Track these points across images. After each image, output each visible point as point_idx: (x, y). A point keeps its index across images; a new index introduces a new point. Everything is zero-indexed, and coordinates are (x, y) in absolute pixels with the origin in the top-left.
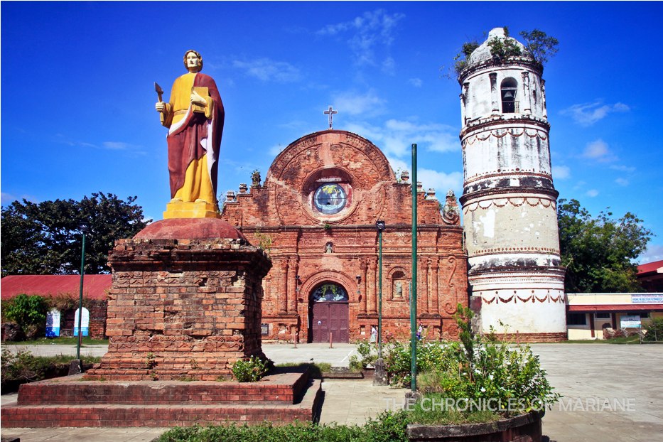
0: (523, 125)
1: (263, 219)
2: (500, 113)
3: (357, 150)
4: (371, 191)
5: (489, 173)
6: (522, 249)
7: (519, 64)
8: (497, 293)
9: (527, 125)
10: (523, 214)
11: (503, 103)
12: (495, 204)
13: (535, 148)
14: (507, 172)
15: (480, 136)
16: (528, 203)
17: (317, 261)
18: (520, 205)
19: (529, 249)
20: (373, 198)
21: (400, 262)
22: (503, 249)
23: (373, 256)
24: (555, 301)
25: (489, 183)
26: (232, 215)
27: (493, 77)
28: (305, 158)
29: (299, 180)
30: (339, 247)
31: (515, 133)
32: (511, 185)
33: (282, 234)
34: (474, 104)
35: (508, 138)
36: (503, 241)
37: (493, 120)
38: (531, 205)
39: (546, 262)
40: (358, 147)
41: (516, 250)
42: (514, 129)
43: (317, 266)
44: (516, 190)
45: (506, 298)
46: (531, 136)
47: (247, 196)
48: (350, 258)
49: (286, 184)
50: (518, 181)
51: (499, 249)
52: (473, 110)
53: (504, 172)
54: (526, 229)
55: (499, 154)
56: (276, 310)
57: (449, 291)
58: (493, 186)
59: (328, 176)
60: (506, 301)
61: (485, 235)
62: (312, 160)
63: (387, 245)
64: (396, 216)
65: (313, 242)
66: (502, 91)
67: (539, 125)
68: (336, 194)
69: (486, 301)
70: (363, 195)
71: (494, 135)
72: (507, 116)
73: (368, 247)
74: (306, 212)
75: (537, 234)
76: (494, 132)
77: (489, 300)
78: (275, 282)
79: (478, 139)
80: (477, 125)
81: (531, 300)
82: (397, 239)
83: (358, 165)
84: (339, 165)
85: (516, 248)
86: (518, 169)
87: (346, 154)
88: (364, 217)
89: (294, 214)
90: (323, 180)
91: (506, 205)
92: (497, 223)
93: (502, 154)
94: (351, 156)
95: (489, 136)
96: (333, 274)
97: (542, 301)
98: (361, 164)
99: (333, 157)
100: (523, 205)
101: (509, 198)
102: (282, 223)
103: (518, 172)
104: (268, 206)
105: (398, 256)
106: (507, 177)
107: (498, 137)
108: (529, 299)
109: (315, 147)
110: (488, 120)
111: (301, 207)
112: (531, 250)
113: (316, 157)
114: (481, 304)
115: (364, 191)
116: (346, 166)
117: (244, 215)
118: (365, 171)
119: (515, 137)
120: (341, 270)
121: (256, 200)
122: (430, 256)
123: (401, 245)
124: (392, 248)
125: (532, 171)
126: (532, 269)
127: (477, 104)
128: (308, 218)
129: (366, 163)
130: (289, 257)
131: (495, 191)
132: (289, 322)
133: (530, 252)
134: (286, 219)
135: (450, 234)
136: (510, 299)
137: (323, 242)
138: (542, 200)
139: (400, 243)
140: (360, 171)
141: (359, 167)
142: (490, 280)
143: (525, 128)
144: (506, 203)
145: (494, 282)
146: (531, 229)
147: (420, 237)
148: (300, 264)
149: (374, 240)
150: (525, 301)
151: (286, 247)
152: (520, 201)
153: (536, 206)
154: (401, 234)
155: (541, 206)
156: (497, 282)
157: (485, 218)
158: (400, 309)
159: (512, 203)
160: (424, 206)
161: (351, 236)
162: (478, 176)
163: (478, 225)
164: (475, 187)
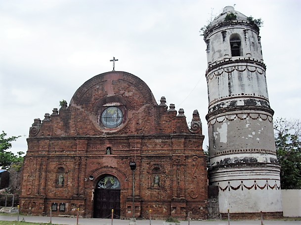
0: (245, 64)
1: (66, 132)
2: (230, 56)
3: (130, 84)
4: (139, 111)
5: (223, 98)
6: (247, 150)
7: (241, 24)
8: (229, 183)
9: (248, 64)
10: (247, 125)
11: (232, 50)
12: (227, 119)
13: (255, 80)
14: (235, 96)
15: (216, 73)
16: (251, 117)
17: (100, 160)
18: (245, 119)
19: (252, 150)
20: (140, 116)
21: (158, 161)
22: (233, 151)
23: (138, 156)
24: (272, 188)
25: (223, 104)
26: (47, 129)
27: (224, 33)
28: (95, 90)
29: (91, 105)
30: (115, 151)
31: (240, 69)
32: (238, 105)
33: (77, 142)
34: (213, 53)
35: (235, 73)
36: (233, 145)
37: (225, 61)
38: (253, 119)
39: (265, 160)
40: (130, 82)
41: (243, 151)
42: (240, 67)
43: (99, 164)
44: (241, 108)
45: (236, 186)
46: (252, 72)
48: (122, 158)
49: (82, 108)
50: (243, 102)
51: (230, 151)
52: (212, 57)
53: (233, 96)
54: (250, 136)
55: (229, 84)
56: (71, 194)
57: (193, 181)
58: (226, 106)
59: (111, 102)
60: (235, 189)
61: (221, 141)
62: (100, 92)
63: (149, 149)
64: (156, 128)
65: (98, 147)
66: (231, 43)
67: (256, 64)
68: (116, 114)
69: (222, 189)
70: (133, 114)
71: (226, 72)
72: (234, 58)
73: (135, 150)
74: (94, 126)
75: (258, 139)
76: (225, 70)
77: (224, 188)
78: (71, 174)
79: (216, 75)
80: (215, 66)
81: (254, 187)
82: (155, 145)
83: (131, 94)
84: (117, 94)
85: (242, 150)
86: (243, 94)
87: (123, 87)
88: (133, 130)
89: (86, 128)
90: (108, 105)
92: (228, 132)
93: (231, 84)
94: (126, 88)
95: (222, 73)
96: (110, 169)
97: (262, 188)
99: (114, 89)
100: (247, 119)
101: (237, 114)
102: (78, 134)
103: (243, 96)
104: (70, 123)
105: (156, 156)
106: (236, 99)
107: (228, 72)
108: (252, 187)
109: (103, 83)
110: (221, 62)
111: (91, 123)
112: (253, 151)
113: (103, 89)
114: (218, 191)
115: (134, 111)
116: (122, 95)
117: (54, 128)
118: (135, 98)
119: (240, 72)
120: (116, 166)
121: (62, 119)
122: (179, 156)
123: (159, 149)
124: (152, 151)
125: (253, 95)
126: (254, 164)
127: (215, 53)
128: (94, 129)
129: (136, 92)
130: (80, 157)
131: (228, 109)
132: (78, 203)
133: (253, 153)
134: (81, 131)
135: (194, 140)
136: (239, 187)
137: (104, 147)
138: (261, 115)
139: (158, 147)
140: (132, 97)
141: (131, 95)
142: (224, 173)
143: (247, 66)
144: (235, 118)
145: (227, 175)
146: (253, 136)
147: (172, 142)
148: (88, 162)
149: (139, 146)
150: (249, 188)
151: (79, 150)
152: (245, 116)
153: (256, 119)
154: (159, 141)
155: (260, 120)
156: (229, 175)
157: (220, 129)
158: (157, 195)
159: (239, 118)
160: (176, 121)
161: (123, 143)
162: (216, 100)
163: (216, 134)
164: (215, 108)
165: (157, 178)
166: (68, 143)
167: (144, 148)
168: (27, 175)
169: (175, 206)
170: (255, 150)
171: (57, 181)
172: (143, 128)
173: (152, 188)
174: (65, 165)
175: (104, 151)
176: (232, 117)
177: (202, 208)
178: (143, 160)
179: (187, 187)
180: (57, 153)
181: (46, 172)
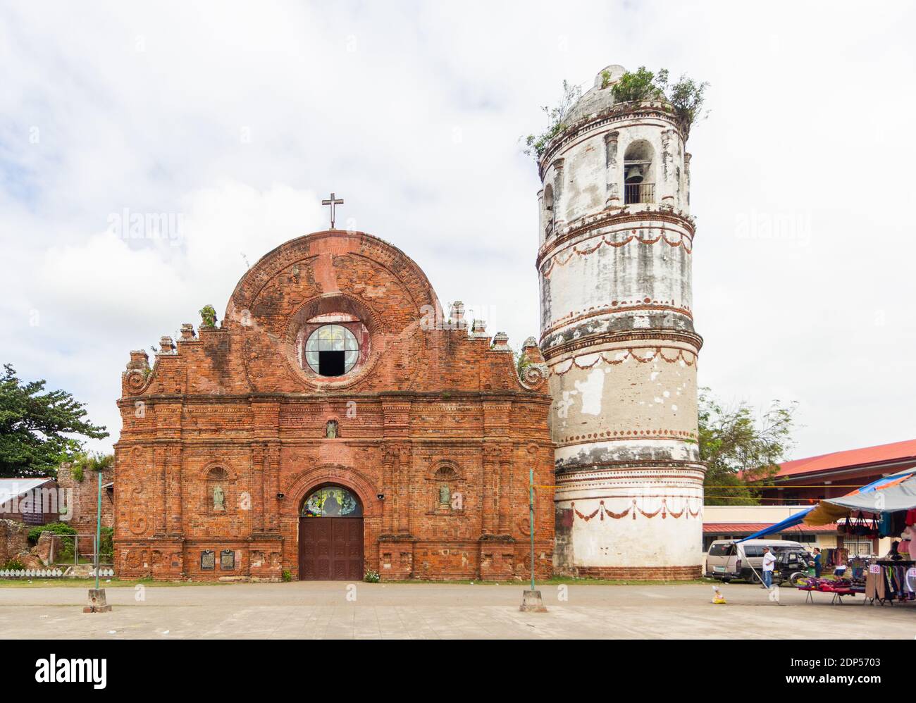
0: (659, 224)
1: (221, 383)
2: (621, 204)
3: (378, 266)
4: (402, 336)
5: (597, 309)
6: (648, 432)
7: (658, 114)
8: (602, 503)
9: (668, 225)
10: (654, 376)
11: (626, 188)
12: (605, 359)
13: (677, 265)
14: (629, 305)
15: (580, 247)
16: (662, 356)
17: (313, 452)
18: (650, 360)
19: (660, 432)
20: (405, 348)
21: (448, 453)
23: (404, 442)
25: (597, 324)
26: (170, 375)
27: (611, 137)
28: (290, 280)
29: (281, 318)
30: (347, 429)
31: (646, 238)
32: (635, 326)
33: (255, 407)
34: (571, 194)
35: (634, 247)
36: (617, 420)
37: (609, 215)
38: (668, 361)
39: (686, 455)
40: (379, 260)
41: (639, 434)
42: (646, 231)
43: (312, 459)
44: (643, 334)
45: (618, 510)
46: (673, 245)
47: (193, 343)
48: (366, 445)
49: (260, 324)
50: (647, 319)
51: (608, 433)
52: (569, 206)
53: (624, 306)
54: (658, 400)
56: (246, 529)
58: (604, 329)
59: (328, 311)
60: (618, 517)
61: (584, 411)
62: (303, 284)
63: (426, 425)
64: (442, 378)
65: (305, 420)
66: (626, 166)
67: (684, 226)
68: (342, 344)
69: (581, 516)
70: (388, 343)
71: (609, 243)
72: (634, 209)
73: (397, 428)
74: (292, 371)
75: (675, 408)
76: (608, 237)
77: (587, 514)
78: (244, 484)
79: (579, 253)
80: (577, 229)
81: (660, 515)
82: (442, 416)
83: (381, 292)
84: (347, 292)
85: (639, 431)
86: (647, 300)
87: (360, 273)
88: (390, 380)
89: (273, 375)
90: (321, 319)
91: (625, 361)
92: (606, 391)
94: (368, 276)
95: (599, 246)
96: (338, 472)
97: (676, 516)
98: (384, 290)
99: (338, 278)
100: (655, 360)
101: (630, 348)
102: (254, 388)
103: (647, 304)
104: (230, 361)
105: (445, 443)
106: (628, 313)
107: (616, 245)
108: (656, 513)
109: (308, 262)
110: (599, 217)
111: (284, 364)
112: (663, 434)
113: (309, 278)
114: (572, 520)
115: (389, 336)
116: (360, 293)
117: (191, 375)
118: (391, 302)
119: (645, 244)
120: (352, 465)
121: (210, 351)
122: (498, 443)
123: (451, 425)
124: (435, 430)
125: (670, 304)
126: (666, 464)
127: (577, 195)
128: (294, 378)
129: (394, 288)
130: (265, 444)
131: (610, 336)
132: (268, 548)
133: (661, 438)
134: (260, 382)
135: (532, 406)
136: (626, 513)
137: (322, 419)
138: (684, 352)
139: (449, 422)
140: (384, 301)
141: (381, 295)
142: (592, 482)
143: (663, 229)
144: (626, 357)
145: (599, 486)
146: (665, 399)
147: (482, 412)
148: (283, 455)
149: (405, 417)
150: (649, 516)
151: (261, 429)
152: (649, 354)
153: (673, 361)
154: (451, 407)
155: (682, 363)
156: (602, 486)
157: (584, 384)
158: (447, 528)
159: (635, 357)
160: (489, 360)
161: (367, 411)
162: (575, 316)
163: (572, 396)
164: (569, 335)
165: (446, 490)
166: (230, 410)
167: (416, 423)
168: (131, 487)
169: (489, 552)
170: (666, 432)
172: (412, 377)
173: (436, 512)
174: (226, 463)
177: (544, 557)
178: (415, 451)
179: (514, 512)
180: (205, 435)
181: (180, 480)
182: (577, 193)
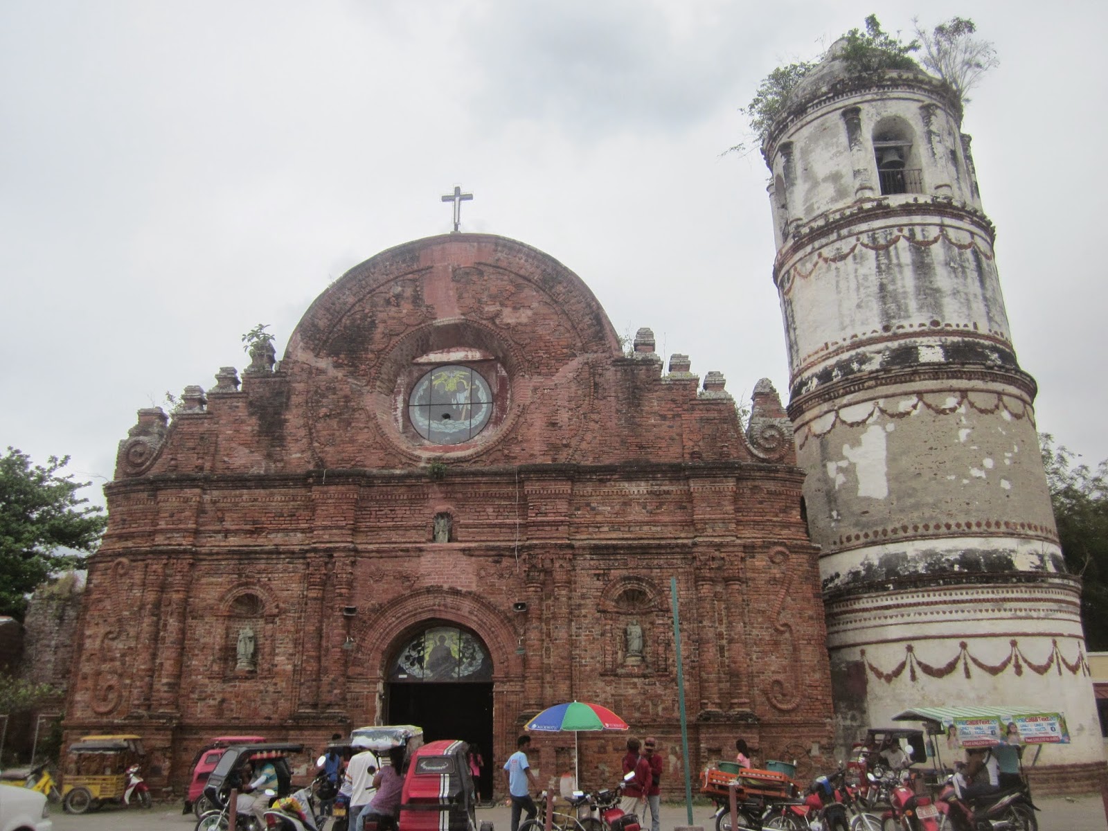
0: (936, 219)
1: (269, 456)
2: (877, 194)
3: (520, 281)
4: (556, 379)
5: (861, 337)
6: (969, 525)
7: (910, 87)
8: (910, 649)
9: (947, 221)
10: (963, 434)
11: (881, 174)
12: (883, 411)
13: (973, 275)
14: (908, 330)
15: (828, 252)
16: (972, 405)
17: (408, 566)
18: (953, 410)
19: (988, 525)
20: (562, 397)
21: (636, 567)
23: (561, 547)
24: (1074, 669)
25: (863, 360)
26: (191, 444)
27: (852, 117)
28: (388, 302)
29: (370, 356)
30: (467, 526)
31: (919, 237)
32: (922, 360)
33: (316, 492)
34: (807, 186)
35: (903, 250)
36: (917, 506)
37: (861, 209)
38: (982, 411)
39: (1038, 563)
40: (522, 272)
41: (954, 528)
42: (918, 230)
43: (407, 578)
44: (936, 371)
45: (939, 662)
46: (961, 247)
47: (236, 396)
48: (498, 554)
49: (337, 366)
50: (941, 351)
51: (905, 529)
52: (806, 200)
53: (901, 331)
54: (975, 472)
55: (882, 287)
56: (288, 705)
57: (776, 644)
58: (875, 365)
59: (446, 346)
60: (939, 673)
61: (861, 493)
62: (406, 308)
63: (599, 518)
64: (623, 442)
65: (400, 513)
66: (877, 150)
67: (973, 223)
68: (467, 393)
69: (879, 675)
70: (535, 389)
71: (866, 246)
72: (895, 200)
73: (549, 524)
74: (383, 435)
75: (1005, 485)
76: (865, 239)
77: (888, 669)
78: (290, 625)
79: (826, 260)
80: (822, 227)
81: (1010, 668)
82: (625, 504)
83: (524, 316)
84: (473, 317)
85: (952, 522)
86: (936, 323)
87: (494, 290)
88: (538, 447)
89: (352, 441)
90: (434, 357)
91: (914, 413)
92: (892, 459)
93: (890, 288)
94: (506, 294)
95: (853, 249)
96: (449, 600)
97: (1041, 670)
98: (529, 313)
99: (460, 297)
100: (962, 410)
101: (920, 394)
102: (321, 463)
103: (935, 329)
104: (286, 421)
105: (630, 547)
106: (909, 341)
107: (876, 248)
108: (1004, 665)
109: (416, 276)
110: (848, 212)
111: (371, 424)
112: (993, 529)
113: (416, 300)
114: (864, 682)
115: (537, 380)
116: (492, 319)
117: (223, 443)
118: (540, 331)
119: (920, 248)
120: (474, 588)
121: (256, 408)
122: (719, 546)
123: (639, 518)
124: (614, 527)
125: (971, 328)
126: (1006, 579)
128: (385, 446)
129: (544, 310)
130: (329, 553)
131: (882, 377)
133: (992, 535)
134: (330, 455)
135: (772, 486)
136: (951, 667)
137: (427, 511)
138: (1005, 398)
139: (636, 513)
140: (529, 329)
141: (524, 320)
142: (888, 612)
143: (942, 226)
144: (915, 407)
145: (900, 620)
146: (988, 472)
147: (689, 495)
148: (358, 571)
149: (563, 506)
150: (994, 671)
151: (325, 528)
152: (951, 401)
153: (992, 412)
154: (638, 489)
155: (1006, 415)
156: (906, 619)
157: (858, 451)
158: (638, 700)
159: (929, 406)
160: (697, 414)
161: (501, 497)
162: (831, 349)
163: (840, 469)
164: (825, 376)
165: (636, 630)
166: (278, 499)
167: (582, 516)
168: (102, 630)
169: (715, 745)
170: (998, 524)
171: (228, 653)
172: (574, 443)
173: (620, 671)
174: (263, 586)
175: (423, 527)
176: (904, 405)
177: (815, 751)
178: (580, 562)
179: (755, 669)
180: (233, 541)
181: (183, 617)
182: (815, 184)
